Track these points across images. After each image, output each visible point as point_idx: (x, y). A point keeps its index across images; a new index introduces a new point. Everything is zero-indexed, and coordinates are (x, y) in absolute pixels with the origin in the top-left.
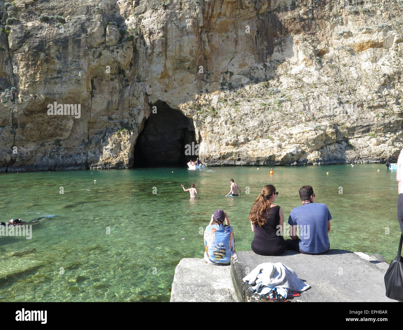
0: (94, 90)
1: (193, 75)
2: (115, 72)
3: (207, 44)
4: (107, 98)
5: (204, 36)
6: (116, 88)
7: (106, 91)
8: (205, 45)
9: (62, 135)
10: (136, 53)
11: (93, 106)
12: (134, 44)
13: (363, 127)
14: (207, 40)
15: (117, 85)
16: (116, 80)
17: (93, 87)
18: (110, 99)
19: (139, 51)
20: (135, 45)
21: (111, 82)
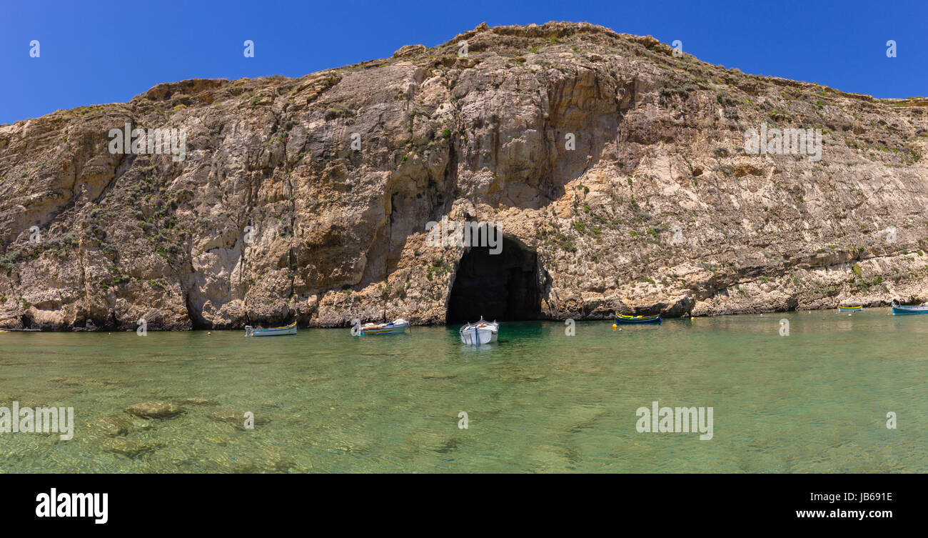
0: (394, 212)
1: (534, 190)
2: (424, 184)
3: (554, 144)
4: (412, 223)
5: (550, 133)
6: (425, 209)
7: (410, 213)
8: (551, 145)
9: (351, 279)
10: (454, 156)
11: (393, 236)
12: (452, 142)
13: (754, 269)
14: (554, 139)
15: (426, 204)
16: (425, 197)
17: (394, 209)
18: (417, 225)
19: (458, 153)
20: (453, 144)
21: (418, 200)
